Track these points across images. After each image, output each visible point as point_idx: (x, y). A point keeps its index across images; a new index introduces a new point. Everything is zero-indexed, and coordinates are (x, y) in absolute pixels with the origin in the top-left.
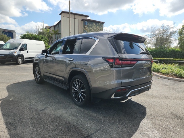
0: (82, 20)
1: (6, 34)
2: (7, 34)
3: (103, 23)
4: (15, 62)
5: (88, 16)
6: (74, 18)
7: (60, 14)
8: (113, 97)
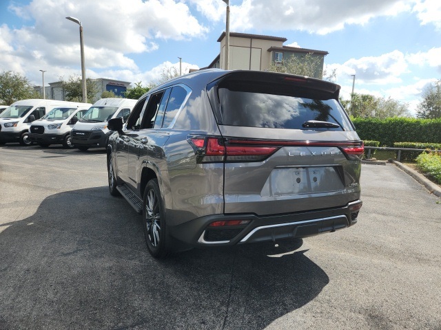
0: (269, 50)
1: (114, 91)
2: (116, 90)
3: (322, 54)
4: (104, 148)
5: (284, 40)
6: (251, 48)
7: (220, 40)
8: (202, 240)
